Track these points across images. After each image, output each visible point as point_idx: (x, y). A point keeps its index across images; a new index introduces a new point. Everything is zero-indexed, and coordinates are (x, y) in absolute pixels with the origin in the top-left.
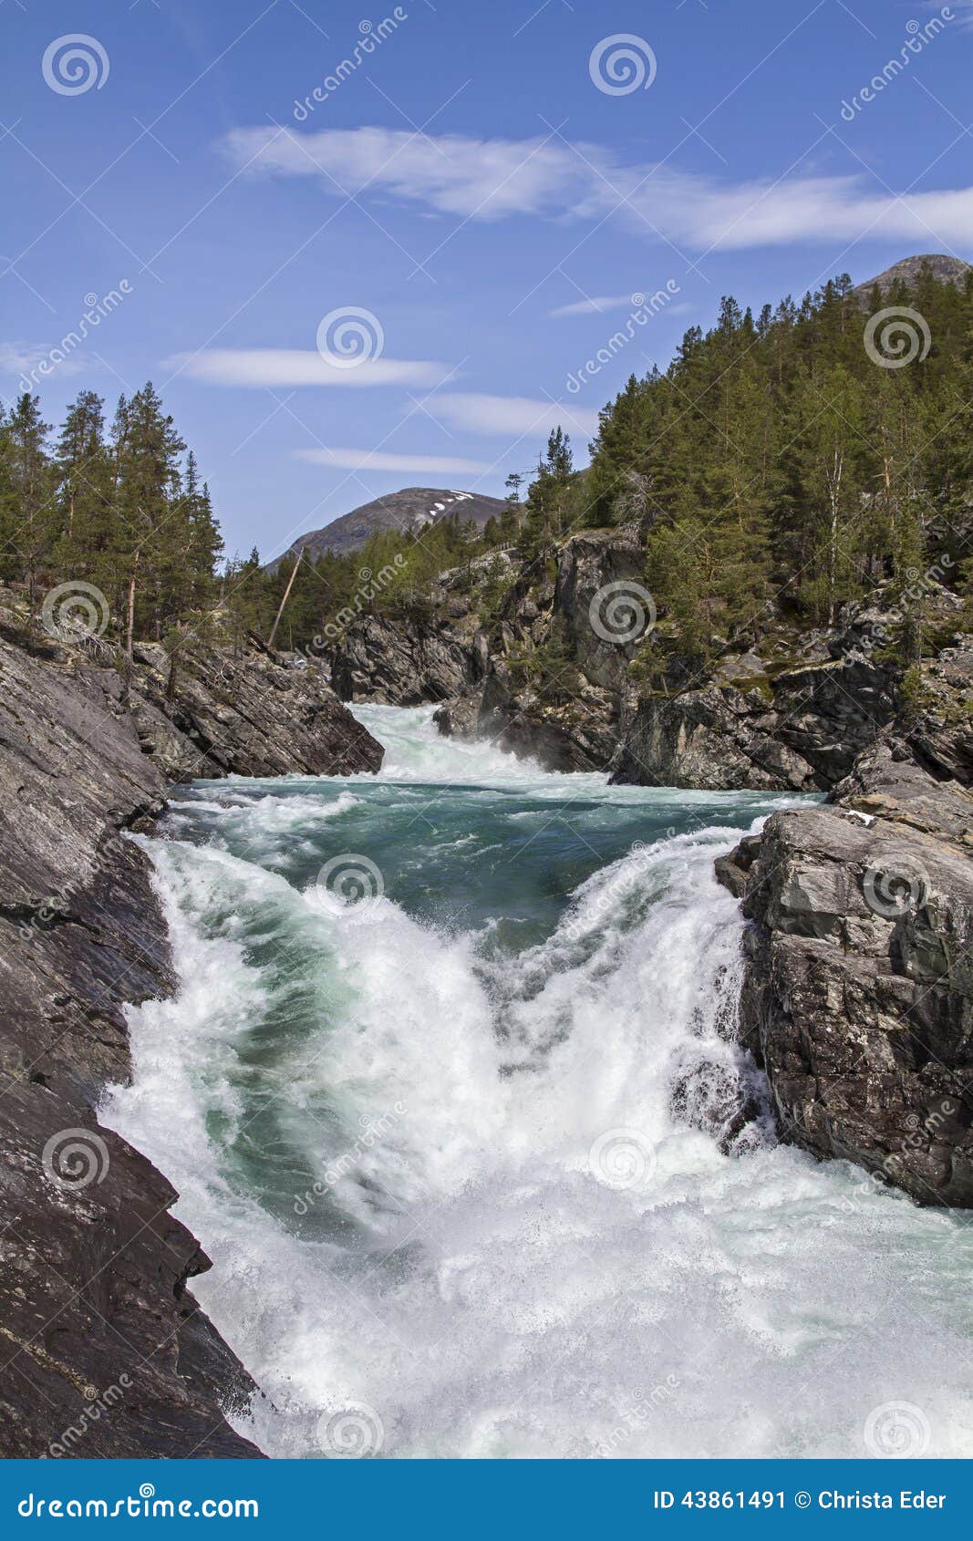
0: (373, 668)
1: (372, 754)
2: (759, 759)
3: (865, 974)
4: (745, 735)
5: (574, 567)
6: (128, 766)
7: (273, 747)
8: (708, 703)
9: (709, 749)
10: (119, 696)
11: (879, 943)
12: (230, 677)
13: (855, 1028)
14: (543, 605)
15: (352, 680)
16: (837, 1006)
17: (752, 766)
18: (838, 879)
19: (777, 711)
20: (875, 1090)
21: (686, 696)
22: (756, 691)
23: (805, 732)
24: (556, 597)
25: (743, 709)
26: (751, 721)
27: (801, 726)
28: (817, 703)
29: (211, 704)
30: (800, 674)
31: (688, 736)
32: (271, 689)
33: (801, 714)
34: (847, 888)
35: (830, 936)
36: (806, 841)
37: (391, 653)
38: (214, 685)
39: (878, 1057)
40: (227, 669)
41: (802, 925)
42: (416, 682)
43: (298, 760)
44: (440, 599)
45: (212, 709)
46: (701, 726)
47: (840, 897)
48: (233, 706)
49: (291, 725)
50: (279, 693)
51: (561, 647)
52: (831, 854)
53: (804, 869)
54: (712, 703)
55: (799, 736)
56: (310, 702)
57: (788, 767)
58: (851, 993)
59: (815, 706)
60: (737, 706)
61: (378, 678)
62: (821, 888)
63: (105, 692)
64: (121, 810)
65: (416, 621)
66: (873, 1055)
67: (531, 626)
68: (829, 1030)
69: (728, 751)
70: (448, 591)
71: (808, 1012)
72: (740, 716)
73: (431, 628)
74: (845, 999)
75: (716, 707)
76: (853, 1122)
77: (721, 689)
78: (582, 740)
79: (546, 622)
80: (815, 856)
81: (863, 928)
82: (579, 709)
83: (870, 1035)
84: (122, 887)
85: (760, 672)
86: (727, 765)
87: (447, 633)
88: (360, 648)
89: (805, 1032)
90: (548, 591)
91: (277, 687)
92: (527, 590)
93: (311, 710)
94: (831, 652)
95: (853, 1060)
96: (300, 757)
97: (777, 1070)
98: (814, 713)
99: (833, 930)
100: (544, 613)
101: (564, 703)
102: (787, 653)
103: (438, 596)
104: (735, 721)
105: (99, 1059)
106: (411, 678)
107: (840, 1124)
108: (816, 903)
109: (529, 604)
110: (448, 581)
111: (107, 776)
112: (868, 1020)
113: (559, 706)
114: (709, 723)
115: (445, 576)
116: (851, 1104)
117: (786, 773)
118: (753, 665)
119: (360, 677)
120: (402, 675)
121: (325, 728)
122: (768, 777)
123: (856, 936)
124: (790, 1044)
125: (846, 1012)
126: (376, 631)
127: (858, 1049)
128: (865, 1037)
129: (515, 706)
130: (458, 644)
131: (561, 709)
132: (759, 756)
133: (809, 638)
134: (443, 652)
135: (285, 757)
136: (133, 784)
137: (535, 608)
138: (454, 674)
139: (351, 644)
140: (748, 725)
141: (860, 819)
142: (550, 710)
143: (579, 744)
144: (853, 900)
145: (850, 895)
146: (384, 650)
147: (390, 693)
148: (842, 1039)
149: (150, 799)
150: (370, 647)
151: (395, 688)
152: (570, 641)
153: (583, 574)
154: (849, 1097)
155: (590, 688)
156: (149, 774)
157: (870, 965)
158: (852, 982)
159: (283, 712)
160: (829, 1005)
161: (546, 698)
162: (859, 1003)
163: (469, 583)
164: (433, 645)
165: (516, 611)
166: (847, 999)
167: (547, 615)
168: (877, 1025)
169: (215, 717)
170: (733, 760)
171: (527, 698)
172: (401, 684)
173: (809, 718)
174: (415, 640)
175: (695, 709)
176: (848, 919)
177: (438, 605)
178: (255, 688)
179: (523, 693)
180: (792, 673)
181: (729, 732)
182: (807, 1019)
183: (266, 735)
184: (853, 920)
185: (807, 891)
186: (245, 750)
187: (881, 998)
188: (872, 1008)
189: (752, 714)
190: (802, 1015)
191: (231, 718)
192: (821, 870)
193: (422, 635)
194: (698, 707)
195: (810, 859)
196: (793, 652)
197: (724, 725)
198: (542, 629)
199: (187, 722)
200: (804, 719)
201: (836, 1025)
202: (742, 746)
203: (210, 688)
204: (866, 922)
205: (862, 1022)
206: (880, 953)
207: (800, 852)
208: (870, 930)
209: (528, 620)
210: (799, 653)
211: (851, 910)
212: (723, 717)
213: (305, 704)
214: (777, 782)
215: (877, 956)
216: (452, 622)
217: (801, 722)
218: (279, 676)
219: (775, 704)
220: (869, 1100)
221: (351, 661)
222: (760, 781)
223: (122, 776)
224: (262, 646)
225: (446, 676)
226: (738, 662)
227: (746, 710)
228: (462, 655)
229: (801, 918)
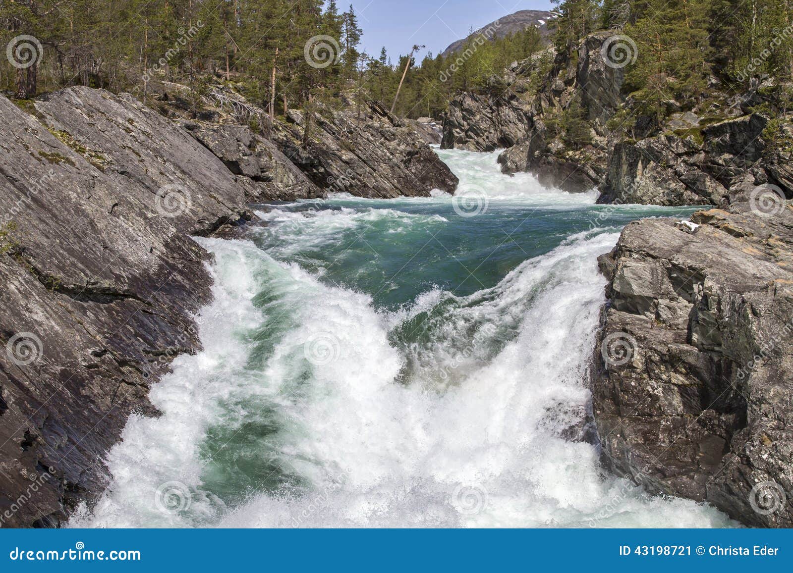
0: (467, 127)
1: (450, 183)
2: (690, 185)
3: (662, 342)
4: (682, 168)
5: (588, 56)
6: (217, 190)
7: (379, 179)
8: (657, 146)
9: (656, 178)
10: (248, 143)
11: (680, 319)
12: (351, 132)
13: (653, 383)
14: (568, 83)
15: (453, 134)
16: (640, 366)
17: (686, 189)
18: (653, 271)
19: (705, 151)
20: (667, 429)
21: (643, 142)
22: (691, 138)
23: (723, 166)
24: (577, 76)
25: (681, 150)
26: (686, 158)
27: (721, 162)
28: (732, 146)
29: (338, 150)
30: (721, 125)
31: (644, 169)
32: (382, 140)
33: (720, 153)
34: (660, 278)
35: (648, 313)
36: (636, 243)
37: (478, 117)
38: (340, 137)
39: (670, 404)
40: (349, 127)
41: (629, 304)
42: (494, 136)
43: (395, 187)
44: (511, 80)
45: (339, 154)
46: (652, 162)
47: (655, 285)
48: (353, 151)
49: (391, 164)
50: (387, 143)
51: (579, 110)
52: (652, 252)
53: (628, 264)
54: (660, 146)
55: (719, 169)
56: (409, 149)
57: (710, 190)
58: (650, 356)
59: (731, 148)
60: (677, 148)
61: (470, 133)
62: (640, 278)
63: (238, 141)
64: (208, 220)
65: (494, 95)
66: (666, 403)
67: (559, 97)
68: (633, 384)
69: (669, 180)
70: (517, 75)
71: (620, 370)
72: (679, 155)
73: (504, 100)
74: (646, 361)
75: (662, 149)
76: (642, 454)
77: (666, 136)
78: (592, 173)
79: (570, 94)
80: (641, 254)
81: (669, 308)
82: (591, 153)
83: (664, 388)
84: (181, 272)
85: (696, 124)
86: (669, 189)
87: (514, 103)
88: (458, 114)
89: (617, 385)
90: (572, 73)
91: (386, 139)
92: (558, 73)
93: (409, 153)
94: (743, 110)
95: (651, 406)
96: (396, 184)
97: (598, 412)
98: (730, 153)
99: (651, 309)
100: (569, 88)
101: (580, 148)
102: (718, 111)
103: (509, 78)
104: (675, 159)
105: (122, 394)
106: (491, 133)
107: (633, 455)
108: (636, 289)
109: (559, 82)
110: (517, 68)
111: (200, 196)
112: (664, 377)
113: (577, 150)
114: (657, 159)
115: (515, 64)
116: (646, 439)
117: (709, 195)
118: (692, 120)
119: (458, 133)
120: (486, 131)
121: (419, 166)
122: (697, 198)
123: (665, 314)
124: (607, 394)
125: (647, 370)
126: (469, 102)
127: (655, 398)
128: (660, 389)
129: (548, 150)
130: (522, 110)
131: (578, 152)
132: (690, 183)
133: (734, 101)
134: (512, 115)
135: (388, 185)
136: (219, 202)
137: (563, 85)
138: (519, 130)
139: (453, 110)
140: (684, 161)
141: (688, 227)
142: (571, 153)
143: (589, 176)
144: (664, 287)
145: (662, 283)
146: (473, 114)
147: (478, 143)
148: (643, 391)
149: (230, 212)
150: (464, 113)
151: (480, 140)
152: (584, 107)
153: (593, 61)
154: (645, 434)
155: (597, 138)
156: (233, 195)
157: (670, 335)
158: (651, 349)
159: (385, 155)
160: (635, 365)
161: (568, 144)
162: (656, 364)
163: (530, 69)
164: (506, 111)
165: (551, 86)
166: (648, 361)
167: (571, 89)
168: (670, 381)
169: (340, 158)
170: (673, 185)
171: (556, 145)
172: (485, 137)
173: (727, 156)
174: (494, 107)
175: (648, 150)
176: (660, 301)
177: (509, 85)
178: (368, 139)
179: (554, 142)
180: (715, 125)
181: (671, 167)
182: (619, 375)
183: (375, 170)
184: (663, 302)
185: (631, 281)
186: (360, 181)
187: (672, 361)
188: (667, 368)
189: (687, 154)
190: (615, 372)
191: (351, 159)
192: (641, 265)
193: (498, 104)
194: (650, 149)
195: (636, 256)
196: (722, 110)
197: (668, 161)
198: (567, 99)
199: (316, 161)
200: (722, 157)
201: (639, 380)
202: (680, 176)
203: (338, 139)
204: (674, 303)
205: (658, 378)
206: (680, 327)
207: (630, 251)
208: (675, 309)
209: (558, 93)
210: (726, 110)
211: (663, 294)
212: (667, 156)
213: (405, 150)
214: (703, 201)
215: (678, 329)
216: (518, 95)
217: (721, 159)
218: (387, 132)
219: (704, 146)
220: (661, 436)
221: (453, 122)
222: (691, 200)
223: (211, 196)
224: (384, 112)
225: (514, 131)
226: (681, 118)
227: (683, 151)
228: (524, 118)
229: (629, 300)
